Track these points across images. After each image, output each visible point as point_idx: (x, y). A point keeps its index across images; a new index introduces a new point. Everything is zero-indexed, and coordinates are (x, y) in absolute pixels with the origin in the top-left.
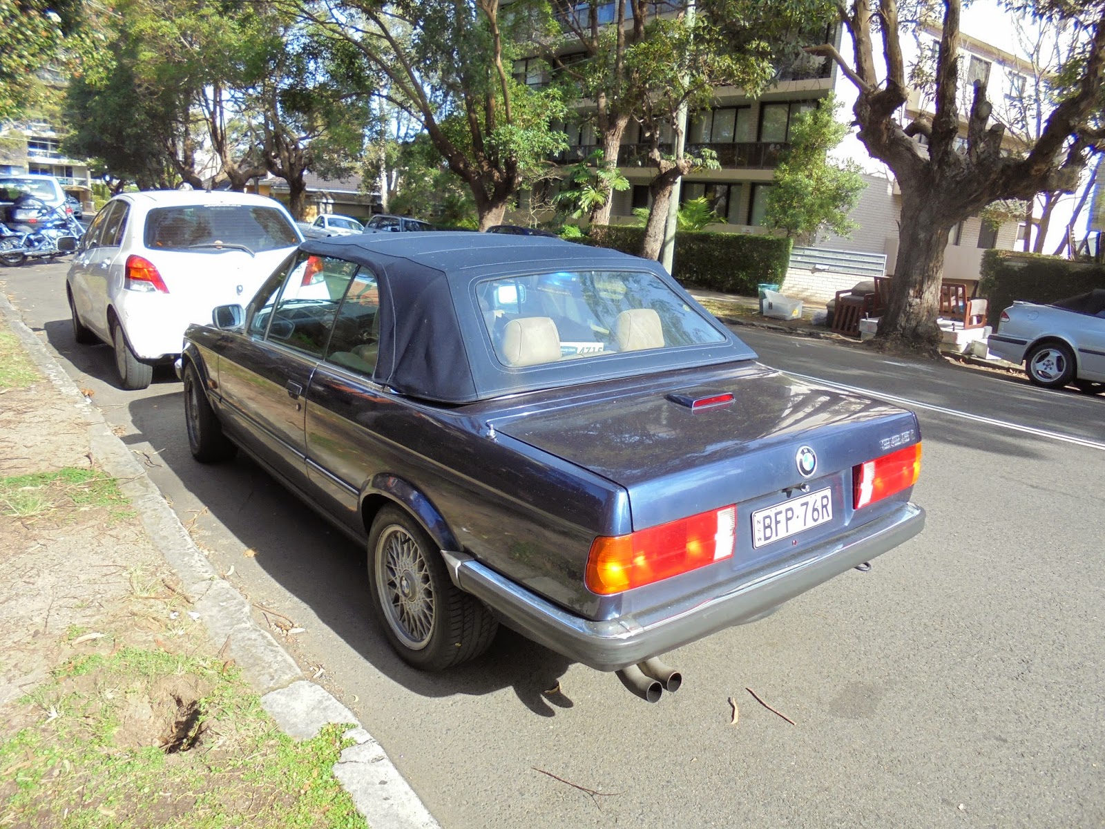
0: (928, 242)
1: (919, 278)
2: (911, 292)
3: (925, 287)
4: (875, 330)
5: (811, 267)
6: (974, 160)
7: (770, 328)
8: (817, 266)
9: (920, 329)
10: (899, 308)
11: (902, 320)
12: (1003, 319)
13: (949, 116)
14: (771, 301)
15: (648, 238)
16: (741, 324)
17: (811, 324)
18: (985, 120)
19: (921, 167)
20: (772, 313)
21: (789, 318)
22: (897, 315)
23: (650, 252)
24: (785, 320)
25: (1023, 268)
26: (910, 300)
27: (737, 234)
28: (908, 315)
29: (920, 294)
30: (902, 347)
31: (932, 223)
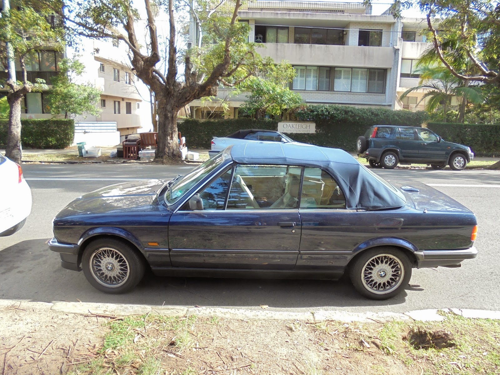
0: (172, 117)
1: (170, 132)
2: (169, 138)
3: (173, 135)
4: (154, 155)
5: (83, 131)
6: (188, 85)
7: (93, 162)
8: (86, 131)
9: (175, 152)
10: (165, 145)
11: (167, 150)
12: (213, 144)
13: (175, 68)
14: (86, 150)
15: (13, 126)
16: (76, 163)
17: (110, 158)
18: (190, 70)
19: (164, 87)
20: (87, 155)
21: (97, 157)
22: (164, 148)
23: (16, 133)
24: (96, 158)
25: (182, 123)
26: (169, 141)
27: (45, 119)
28: (169, 147)
29: (172, 138)
30: (170, 161)
31: (172, 109)
